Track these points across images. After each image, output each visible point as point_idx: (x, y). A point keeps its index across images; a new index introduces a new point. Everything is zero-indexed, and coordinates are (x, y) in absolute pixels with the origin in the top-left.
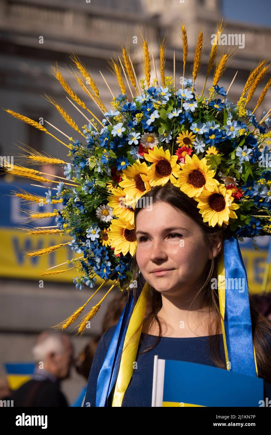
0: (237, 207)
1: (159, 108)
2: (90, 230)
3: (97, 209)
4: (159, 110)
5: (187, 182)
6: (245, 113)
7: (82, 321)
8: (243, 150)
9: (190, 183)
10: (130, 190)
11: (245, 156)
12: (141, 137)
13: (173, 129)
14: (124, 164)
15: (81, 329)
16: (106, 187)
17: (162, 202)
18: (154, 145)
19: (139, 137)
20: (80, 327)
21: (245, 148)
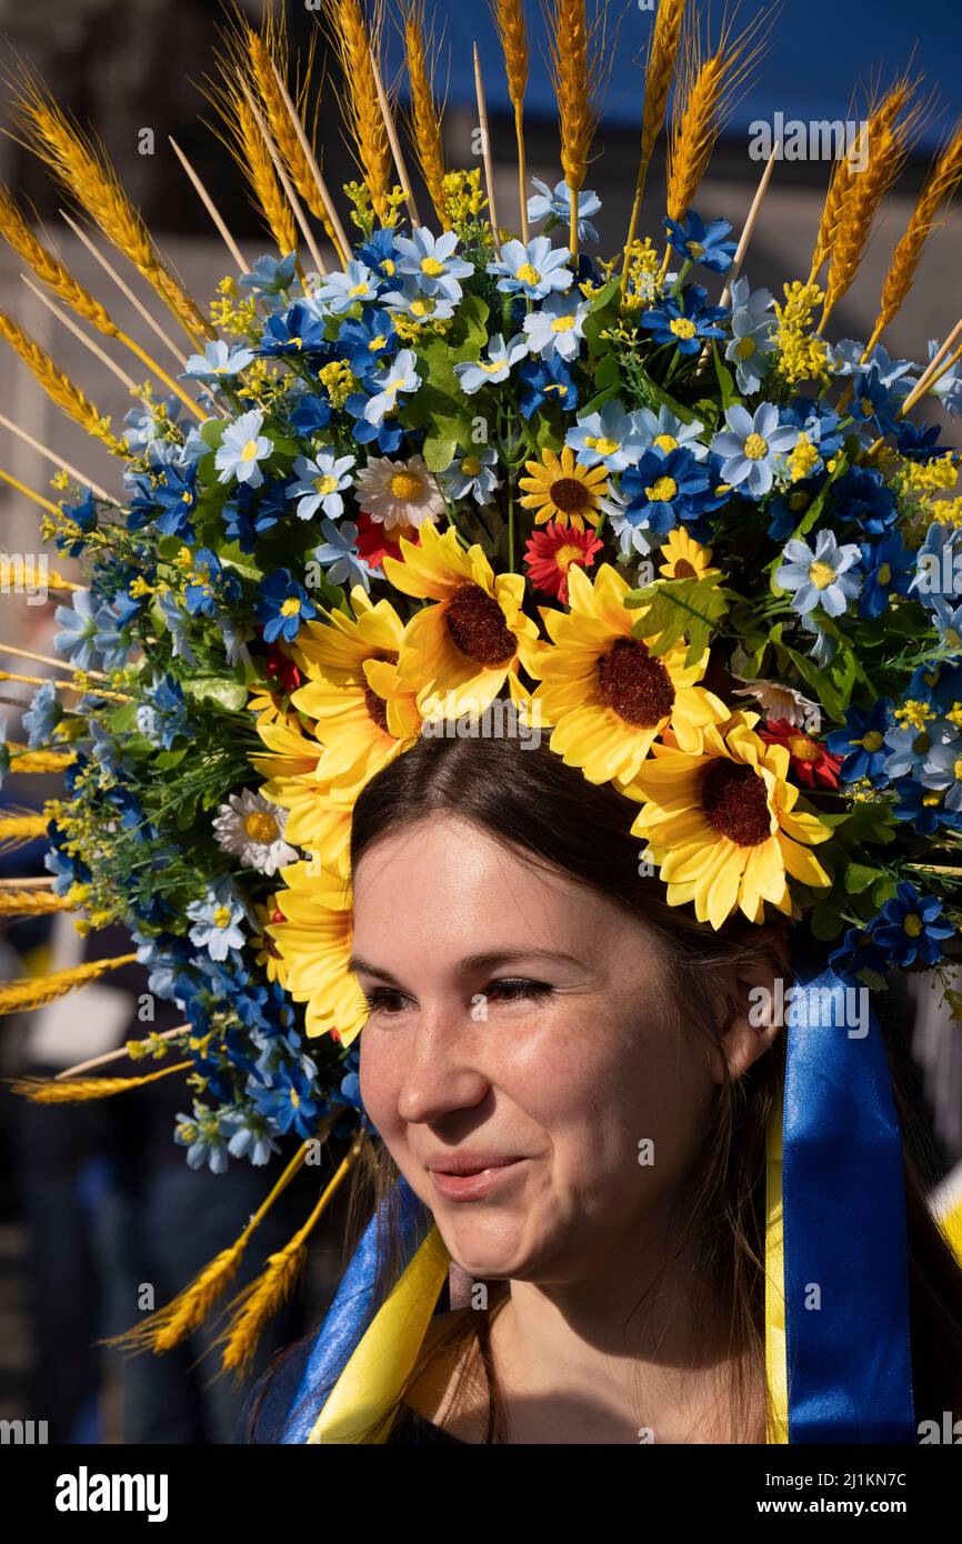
0: (818, 830)
1: (420, 335)
2: (202, 911)
3: (214, 813)
4: (421, 349)
5: (592, 700)
6: (822, 358)
7: (237, 1315)
8: (814, 552)
9: (605, 704)
10: (344, 727)
11: (825, 587)
12: (356, 477)
13: (505, 436)
14: (297, 610)
15: (236, 1356)
16: (244, 709)
17: (450, 815)
18: (422, 518)
19: (348, 481)
20: (227, 1343)
21: (827, 540)
